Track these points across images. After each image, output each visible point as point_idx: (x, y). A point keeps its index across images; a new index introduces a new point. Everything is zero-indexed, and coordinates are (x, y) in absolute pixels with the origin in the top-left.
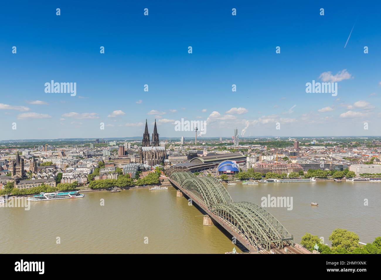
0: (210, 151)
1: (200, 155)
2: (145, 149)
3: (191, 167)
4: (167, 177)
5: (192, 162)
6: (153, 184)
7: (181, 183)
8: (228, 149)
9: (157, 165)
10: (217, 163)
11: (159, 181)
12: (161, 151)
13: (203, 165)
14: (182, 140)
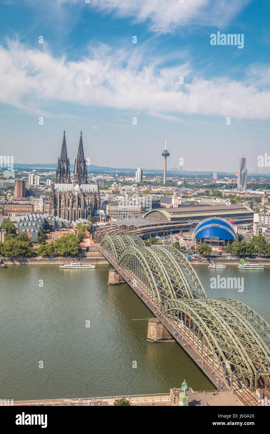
0: (188, 197)
1: (166, 205)
2: (61, 187)
3: (143, 227)
4: (95, 242)
5: (147, 218)
6: (68, 255)
7: (117, 255)
8: (225, 195)
9: (80, 219)
10: (195, 221)
11: (80, 250)
12: (91, 193)
13: (167, 224)
14: (138, 173)
